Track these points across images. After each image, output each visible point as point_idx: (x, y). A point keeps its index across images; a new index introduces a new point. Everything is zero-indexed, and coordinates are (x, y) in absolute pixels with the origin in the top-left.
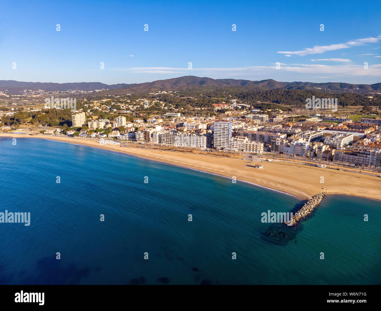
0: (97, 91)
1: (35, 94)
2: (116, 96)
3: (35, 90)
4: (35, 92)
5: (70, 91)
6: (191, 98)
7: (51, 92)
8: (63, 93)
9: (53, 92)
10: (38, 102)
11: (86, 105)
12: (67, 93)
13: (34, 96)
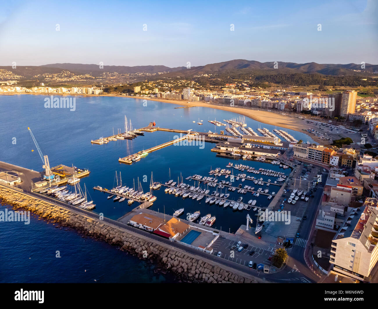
0: (160, 73)
1: (112, 76)
2: (169, 78)
3: (111, 73)
4: (112, 75)
5: (138, 73)
6: (219, 79)
7: (123, 74)
8: (133, 75)
9: (125, 75)
10: (116, 82)
11: (144, 84)
12: (135, 75)
13: (111, 78)
